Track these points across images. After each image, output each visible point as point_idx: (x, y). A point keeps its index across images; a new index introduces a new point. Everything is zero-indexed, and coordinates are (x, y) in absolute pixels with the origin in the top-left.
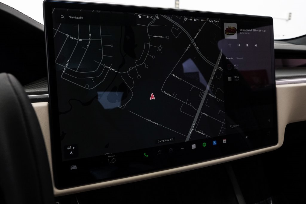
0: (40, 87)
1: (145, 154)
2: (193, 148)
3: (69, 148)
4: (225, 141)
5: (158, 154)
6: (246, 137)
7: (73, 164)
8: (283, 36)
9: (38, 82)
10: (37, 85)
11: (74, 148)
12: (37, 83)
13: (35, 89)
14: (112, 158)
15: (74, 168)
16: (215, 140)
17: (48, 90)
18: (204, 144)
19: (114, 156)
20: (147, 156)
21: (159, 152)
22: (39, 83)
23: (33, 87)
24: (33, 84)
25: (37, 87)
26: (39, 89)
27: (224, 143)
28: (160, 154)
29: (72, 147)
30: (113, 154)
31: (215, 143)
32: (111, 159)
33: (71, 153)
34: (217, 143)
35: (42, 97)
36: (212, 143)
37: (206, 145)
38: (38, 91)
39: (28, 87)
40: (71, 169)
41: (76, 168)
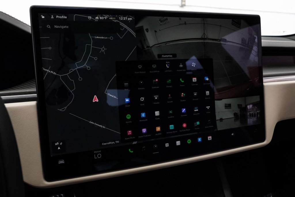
0: (29, 87)
1: (130, 150)
2: (177, 145)
3: (57, 144)
4: (210, 138)
5: (142, 150)
6: (232, 134)
7: (61, 159)
8: (284, 32)
9: (28, 82)
10: (27, 86)
11: (61, 144)
12: (27, 84)
13: (25, 90)
14: (98, 153)
15: (61, 162)
16: (199, 137)
17: (36, 90)
18: (189, 141)
19: (100, 151)
20: (132, 152)
21: (144, 148)
22: (30, 84)
23: (23, 87)
24: (24, 84)
25: (27, 87)
26: (29, 89)
27: (209, 139)
28: (145, 150)
29: (60, 143)
30: (99, 150)
31: (200, 140)
32: (96, 154)
33: (59, 148)
34: (202, 139)
35: (31, 97)
36: (197, 140)
37: (191, 141)
38: (28, 91)
39: (19, 87)
40: (59, 163)
41: (64, 162)
